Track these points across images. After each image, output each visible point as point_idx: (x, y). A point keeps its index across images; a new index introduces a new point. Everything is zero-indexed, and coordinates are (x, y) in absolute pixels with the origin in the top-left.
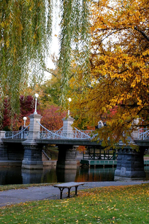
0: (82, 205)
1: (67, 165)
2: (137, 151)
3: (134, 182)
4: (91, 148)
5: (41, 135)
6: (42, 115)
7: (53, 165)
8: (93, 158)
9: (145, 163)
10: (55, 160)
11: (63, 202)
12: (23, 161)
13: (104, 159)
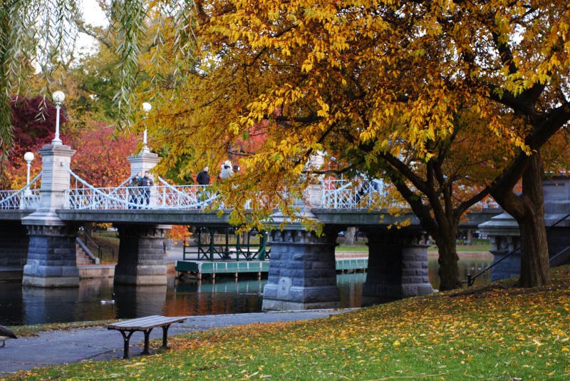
0: (178, 369)
1: (141, 275)
2: (319, 236)
3: (312, 314)
4: (205, 231)
5: (74, 198)
6: (74, 148)
7: (107, 275)
8: (209, 257)
9: (338, 267)
10: (111, 262)
11: (132, 366)
12: (26, 267)
13: (238, 259)
